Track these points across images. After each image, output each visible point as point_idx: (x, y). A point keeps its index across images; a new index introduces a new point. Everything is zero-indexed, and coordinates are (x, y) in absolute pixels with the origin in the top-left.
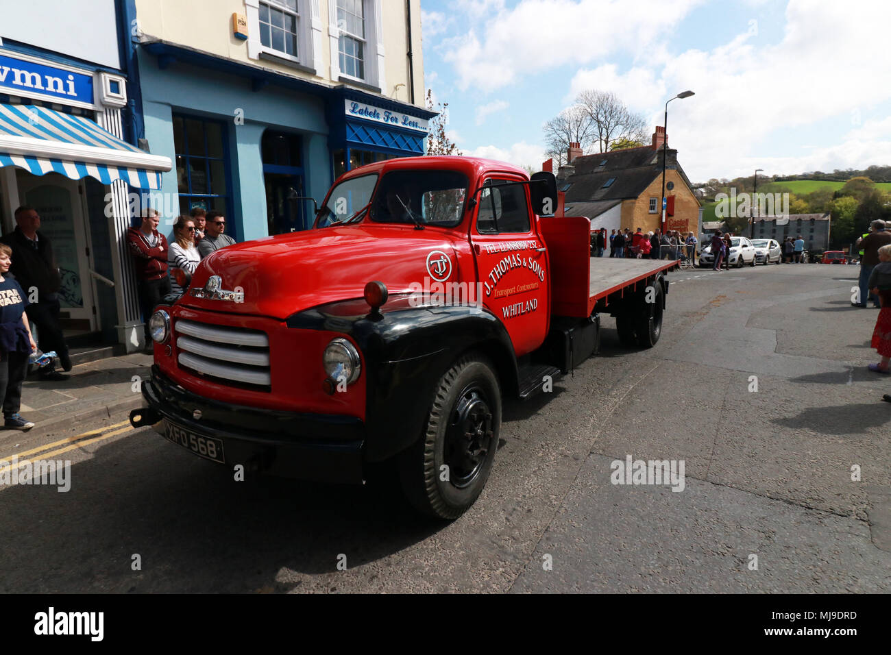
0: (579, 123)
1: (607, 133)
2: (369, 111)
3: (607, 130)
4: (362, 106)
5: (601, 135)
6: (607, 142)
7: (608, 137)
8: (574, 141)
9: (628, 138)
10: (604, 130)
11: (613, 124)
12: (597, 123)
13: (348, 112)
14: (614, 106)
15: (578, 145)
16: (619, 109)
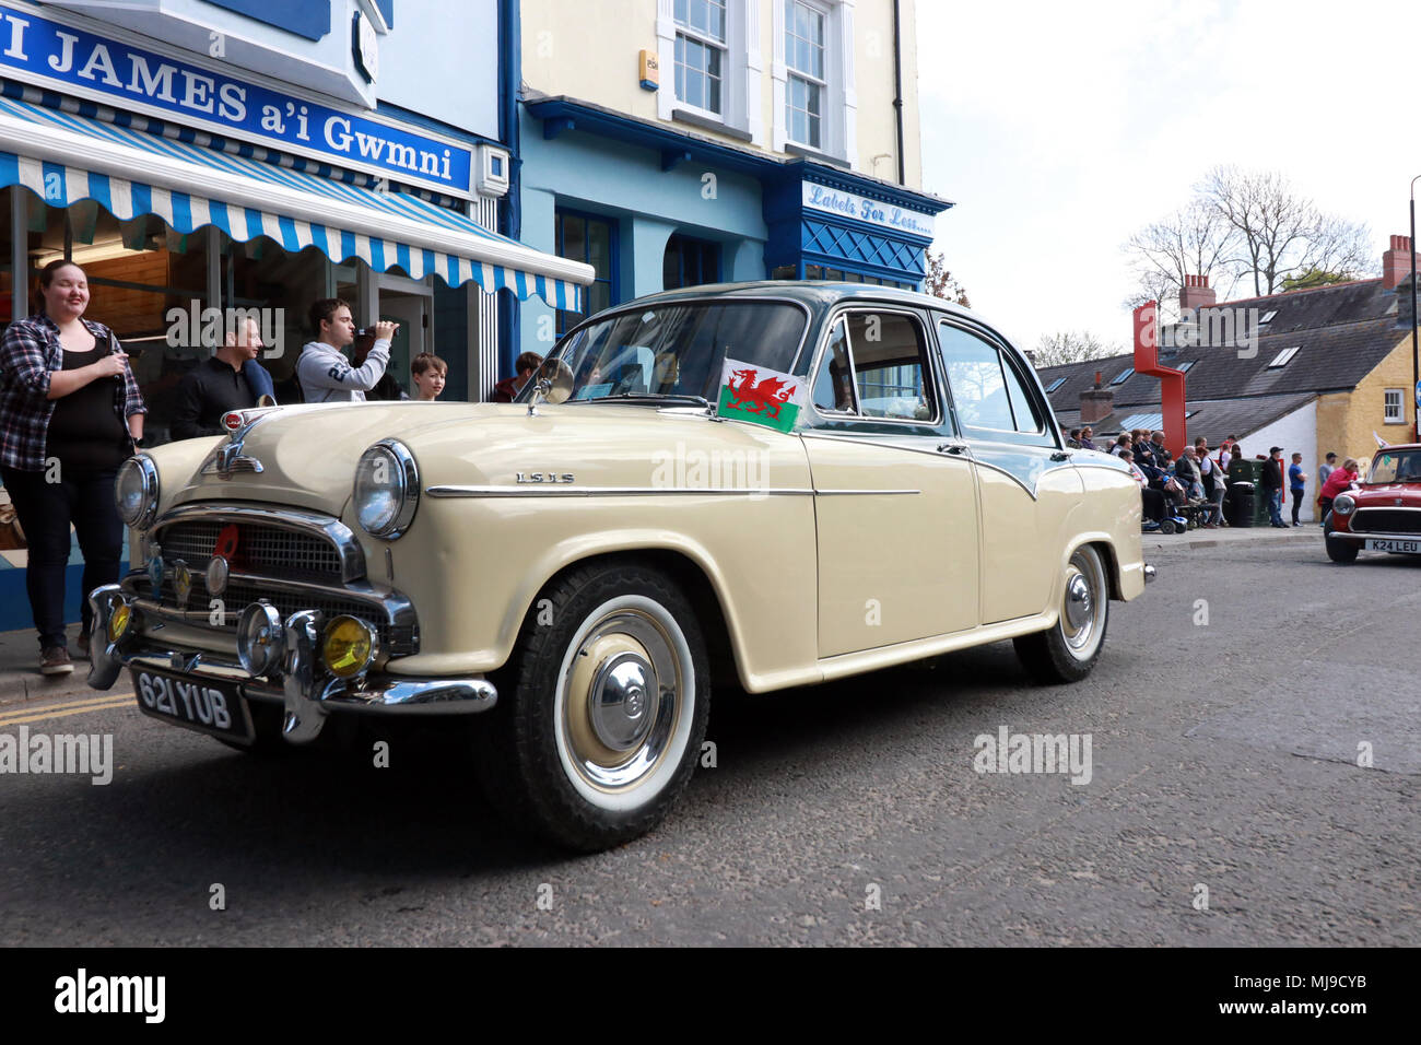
0: (1201, 236)
1: (1272, 256)
2: (839, 201)
3: (1270, 248)
4: (828, 192)
5: (1256, 261)
6: (1271, 276)
7: (1272, 264)
8: (1193, 271)
9: (1321, 267)
10: (1264, 249)
11: (1283, 236)
12: (1246, 235)
13: (806, 202)
14: (1285, 200)
15: (1202, 280)
16: (1296, 202)
